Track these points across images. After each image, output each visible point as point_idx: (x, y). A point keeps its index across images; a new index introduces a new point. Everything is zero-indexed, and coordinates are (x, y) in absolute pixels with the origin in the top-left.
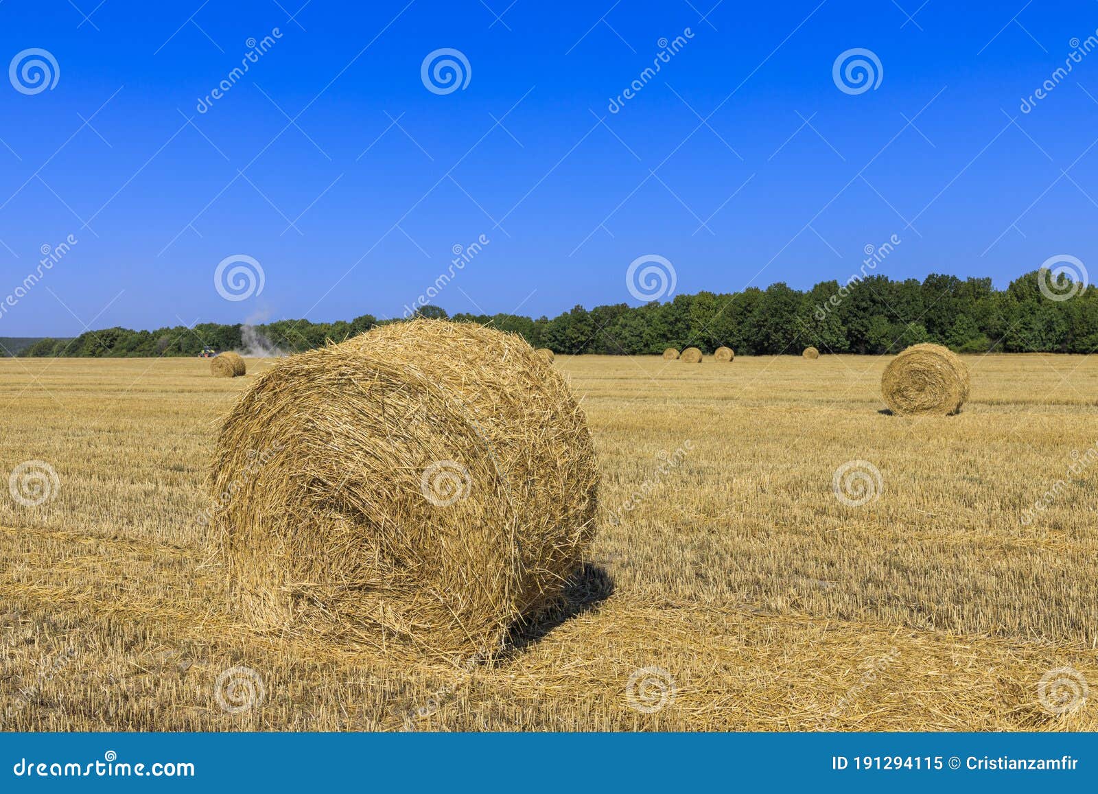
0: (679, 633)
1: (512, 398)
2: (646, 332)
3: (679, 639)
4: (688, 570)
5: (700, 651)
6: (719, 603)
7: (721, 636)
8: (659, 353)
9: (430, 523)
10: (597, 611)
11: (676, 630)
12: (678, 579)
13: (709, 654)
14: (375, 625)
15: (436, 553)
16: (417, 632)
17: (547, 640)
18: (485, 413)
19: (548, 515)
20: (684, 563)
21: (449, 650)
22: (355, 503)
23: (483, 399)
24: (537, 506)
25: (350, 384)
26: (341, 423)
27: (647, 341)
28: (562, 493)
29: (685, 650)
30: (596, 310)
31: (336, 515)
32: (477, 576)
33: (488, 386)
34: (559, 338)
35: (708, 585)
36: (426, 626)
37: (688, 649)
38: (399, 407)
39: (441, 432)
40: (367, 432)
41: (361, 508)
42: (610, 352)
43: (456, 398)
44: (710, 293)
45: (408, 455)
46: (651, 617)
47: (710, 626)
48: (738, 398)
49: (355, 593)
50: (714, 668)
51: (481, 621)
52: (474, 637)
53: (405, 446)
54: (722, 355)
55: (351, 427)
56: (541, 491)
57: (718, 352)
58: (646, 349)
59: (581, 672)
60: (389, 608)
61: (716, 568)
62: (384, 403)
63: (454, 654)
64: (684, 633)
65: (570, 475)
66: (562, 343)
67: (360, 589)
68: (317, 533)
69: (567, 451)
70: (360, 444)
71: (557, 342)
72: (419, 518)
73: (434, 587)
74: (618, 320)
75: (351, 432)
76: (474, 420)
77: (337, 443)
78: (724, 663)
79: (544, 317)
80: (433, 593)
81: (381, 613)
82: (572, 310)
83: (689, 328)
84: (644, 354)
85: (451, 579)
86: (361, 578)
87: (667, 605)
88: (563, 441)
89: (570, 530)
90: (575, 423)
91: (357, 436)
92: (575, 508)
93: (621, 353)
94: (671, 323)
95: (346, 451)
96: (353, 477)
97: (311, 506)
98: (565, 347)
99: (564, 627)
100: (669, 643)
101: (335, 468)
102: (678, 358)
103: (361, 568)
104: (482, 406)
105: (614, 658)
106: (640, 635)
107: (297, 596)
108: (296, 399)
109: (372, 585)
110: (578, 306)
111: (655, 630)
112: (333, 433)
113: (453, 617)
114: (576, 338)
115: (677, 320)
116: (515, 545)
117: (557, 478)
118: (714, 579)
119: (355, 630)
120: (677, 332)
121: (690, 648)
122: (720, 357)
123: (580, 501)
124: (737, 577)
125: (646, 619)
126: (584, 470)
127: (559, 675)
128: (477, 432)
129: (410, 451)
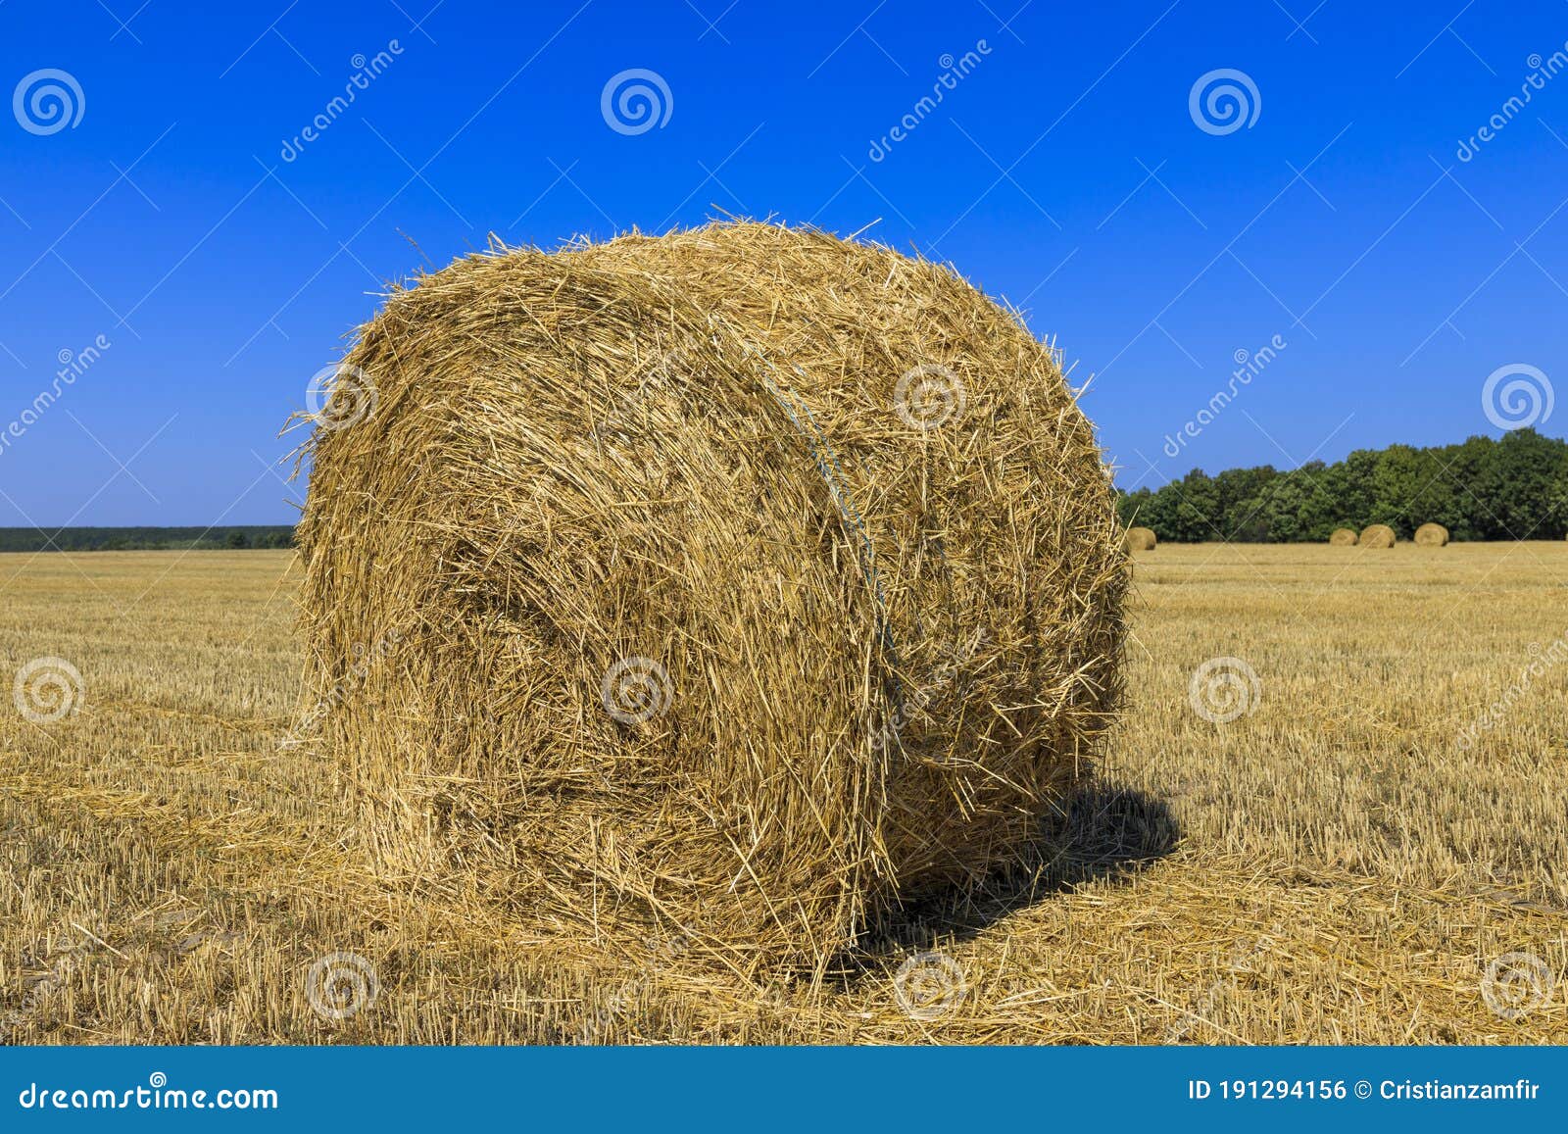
0: (1318, 939)
1: (895, 359)
2: (1304, 507)
3: (1318, 953)
4: (1352, 813)
5: (1375, 985)
6: (1424, 882)
7: (1430, 951)
8: (1323, 540)
9: (683, 634)
10: (1126, 881)
11: (1312, 931)
12: (1327, 829)
13: (1397, 995)
14: (586, 876)
15: (702, 707)
16: (672, 895)
17: (989, 935)
18: (820, 378)
19: (980, 631)
20: (1343, 800)
21: (735, 941)
22: (533, 592)
23: (818, 349)
24: (948, 605)
25: (522, 322)
26: (508, 415)
27: (1304, 520)
28: (1019, 587)
29: (1332, 980)
30: (1223, 475)
31: (506, 625)
32: (789, 761)
33: (837, 327)
34: (1166, 517)
35: (1399, 846)
36: (686, 883)
37: (1339, 978)
38: (613, 363)
39: (701, 409)
40: (556, 428)
41: (543, 605)
42: (1245, 538)
43: (749, 342)
44: (1407, 447)
45: (639, 476)
46: (1252, 898)
47: (1401, 928)
48: (1459, 582)
49: (546, 801)
50: (1410, 1032)
51: (801, 873)
52: (784, 915)
53: (632, 453)
54: (1428, 537)
55: (526, 422)
56: (963, 574)
57: (1419, 533)
58: (1304, 533)
59: (1045, 1016)
60: (611, 838)
61: (1418, 811)
62: (586, 357)
63: (745, 951)
64: (1334, 939)
65: (1043, 549)
66: (1172, 525)
67: (552, 789)
68: (473, 668)
69: (1036, 490)
70: (543, 460)
71: (1162, 524)
72: (661, 622)
73: (698, 787)
74: (1259, 490)
75: (527, 432)
76: (787, 389)
77: (502, 462)
78: (1439, 1022)
79: (1145, 488)
80: (696, 802)
81: (593, 845)
82: (1186, 478)
83: (1372, 500)
84: (1301, 541)
85: (733, 769)
86: (554, 766)
87: (1299, 878)
88: (1026, 468)
89: (1045, 679)
90: (1062, 438)
91: (538, 440)
92: (1056, 626)
93: (1264, 540)
94: (1342, 494)
95: (517, 477)
96: (526, 532)
97: (460, 606)
98: (1176, 531)
99: (1039, 912)
100: (1291, 960)
101: (497, 516)
102: (1355, 544)
103: (554, 744)
104: (813, 363)
105: (1141, 990)
106: (1219, 939)
107: (443, 807)
108: (428, 371)
109: (576, 783)
110: (1195, 471)
111: (1257, 927)
112: (492, 437)
113: (739, 862)
114: (1192, 519)
115: (1354, 487)
116: (872, 683)
117: (1006, 550)
118: (1414, 834)
119: (551, 887)
120: (1354, 507)
121: (1345, 975)
122: (1425, 540)
123: (1070, 610)
124: (1466, 832)
125: (1239, 902)
126: (1084, 546)
127: (987, 1021)
128: (794, 416)
129: (641, 465)
